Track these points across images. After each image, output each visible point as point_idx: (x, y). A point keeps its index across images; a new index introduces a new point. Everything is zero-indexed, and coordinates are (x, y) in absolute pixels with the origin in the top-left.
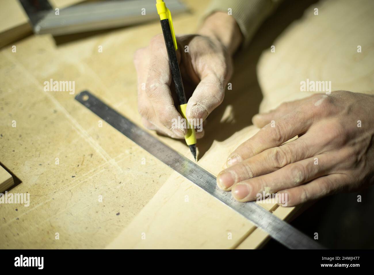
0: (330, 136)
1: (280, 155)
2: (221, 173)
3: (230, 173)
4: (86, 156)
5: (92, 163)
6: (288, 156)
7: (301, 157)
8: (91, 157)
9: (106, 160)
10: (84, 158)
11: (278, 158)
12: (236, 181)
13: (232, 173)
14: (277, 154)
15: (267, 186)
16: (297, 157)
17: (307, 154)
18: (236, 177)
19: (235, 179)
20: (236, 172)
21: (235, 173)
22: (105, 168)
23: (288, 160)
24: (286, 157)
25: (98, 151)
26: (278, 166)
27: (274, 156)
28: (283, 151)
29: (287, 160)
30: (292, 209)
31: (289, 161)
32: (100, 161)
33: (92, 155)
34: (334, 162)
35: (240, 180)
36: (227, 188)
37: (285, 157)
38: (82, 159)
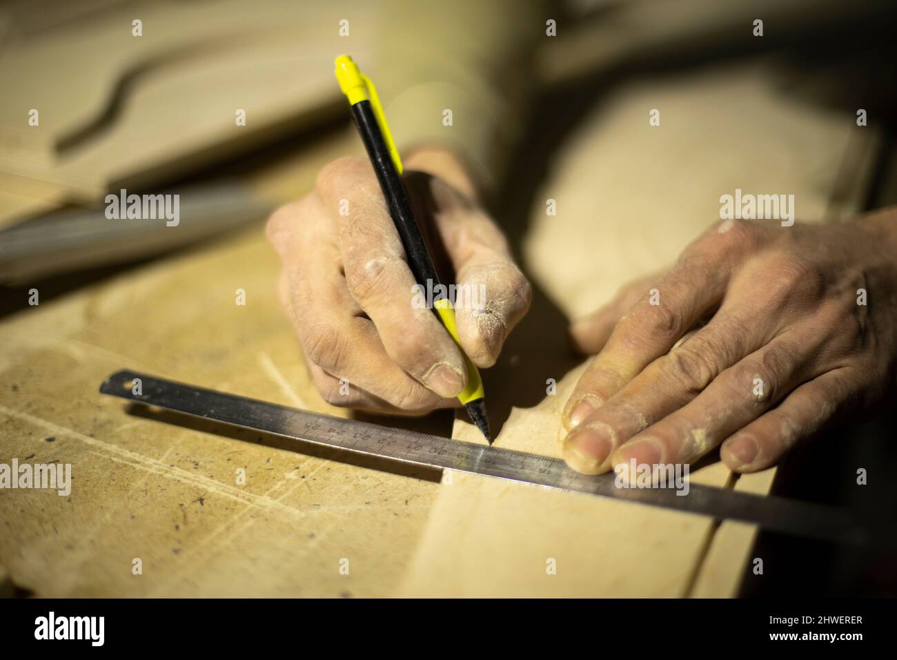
0: (785, 281)
1: (689, 360)
2: (569, 437)
3: (591, 429)
4: (186, 505)
5: (211, 514)
6: (707, 357)
7: (737, 354)
8: (202, 504)
9: (246, 502)
10: (183, 511)
11: (687, 368)
12: (614, 440)
13: (597, 427)
14: (681, 361)
15: (696, 427)
16: (728, 355)
17: (748, 341)
18: (610, 432)
19: (609, 437)
20: (606, 422)
21: (603, 425)
22: (252, 516)
23: (710, 366)
24: (705, 362)
25: (211, 489)
26: (695, 386)
27: (677, 367)
28: (692, 352)
29: (708, 367)
30: (773, 472)
31: (712, 367)
32: (230, 507)
33: (201, 500)
34: (815, 339)
35: (623, 438)
36: (600, 464)
37: (701, 361)
38: (180, 514)
